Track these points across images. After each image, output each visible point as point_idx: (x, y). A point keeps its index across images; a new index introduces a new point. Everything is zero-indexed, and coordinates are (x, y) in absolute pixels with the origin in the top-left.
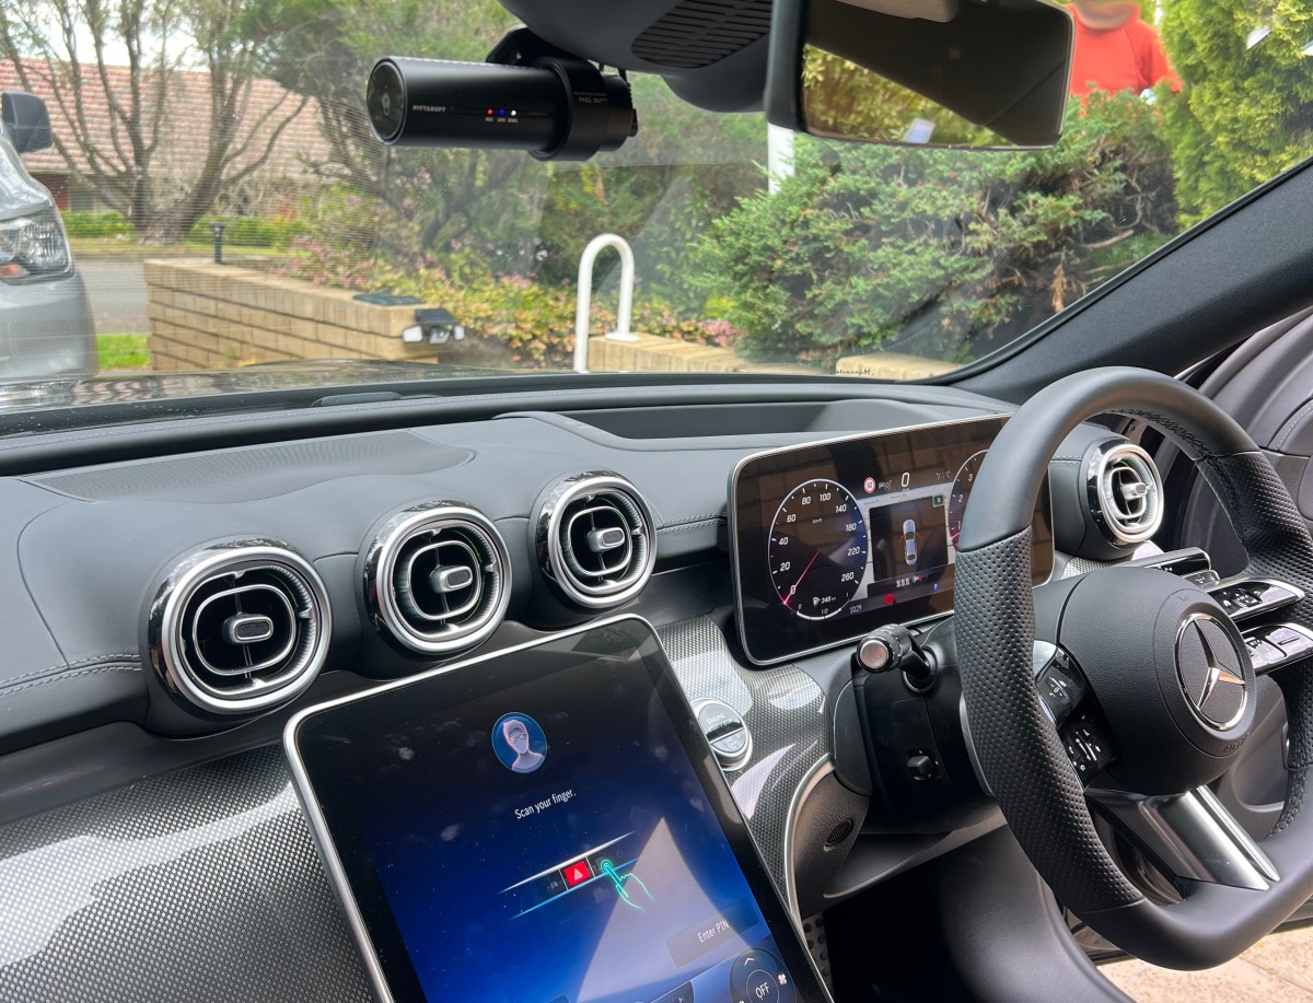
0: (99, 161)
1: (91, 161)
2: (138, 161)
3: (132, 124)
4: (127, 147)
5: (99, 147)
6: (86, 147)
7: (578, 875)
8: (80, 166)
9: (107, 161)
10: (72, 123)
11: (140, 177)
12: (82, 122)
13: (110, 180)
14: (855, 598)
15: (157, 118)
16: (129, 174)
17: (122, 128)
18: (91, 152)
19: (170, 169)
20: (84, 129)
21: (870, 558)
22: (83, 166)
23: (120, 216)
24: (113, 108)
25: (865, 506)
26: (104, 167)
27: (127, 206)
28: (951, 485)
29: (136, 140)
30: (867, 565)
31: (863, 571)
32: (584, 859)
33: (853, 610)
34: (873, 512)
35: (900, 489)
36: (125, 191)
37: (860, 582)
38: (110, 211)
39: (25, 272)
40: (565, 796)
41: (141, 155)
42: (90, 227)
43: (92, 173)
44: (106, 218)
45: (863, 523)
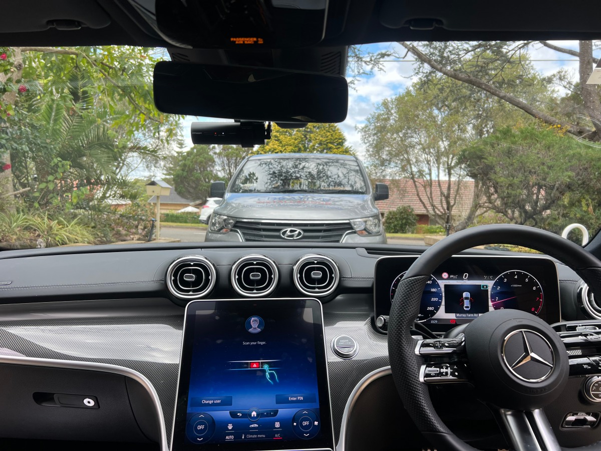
0: (436, 210)
1: (434, 210)
2: (448, 209)
3: (447, 197)
4: (445, 206)
5: (436, 206)
6: (433, 206)
7: (255, 366)
8: (431, 212)
9: (439, 210)
10: (429, 198)
11: (448, 214)
12: (431, 198)
13: (440, 216)
14: (433, 318)
15: (456, 196)
16: (445, 214)
17: (443, 199)
18: (433, 207)
19: (461, 213)
20: (432, 200)
21: (443, 303)
22: (432, 212)
23: (442, 227)
24: (442, 193)
25: (442, 283)
26: (438, 212)
27: (443, 224)
28: (493, 282)
29: (448, 203)
30: (442, 306)
31: (439, 308)
32: (259, 362)
33: (432, 322)
34: (446, 286)
35: (463, 279)
36: (443, 219)
37: (437, 311)
38: (440, 226)
39: (367, 233)
40: (262, 343)
41: (449, 207)
42: (432, 230)
43: (434, 214)
44: (438, 228)
45: (441, 290)
